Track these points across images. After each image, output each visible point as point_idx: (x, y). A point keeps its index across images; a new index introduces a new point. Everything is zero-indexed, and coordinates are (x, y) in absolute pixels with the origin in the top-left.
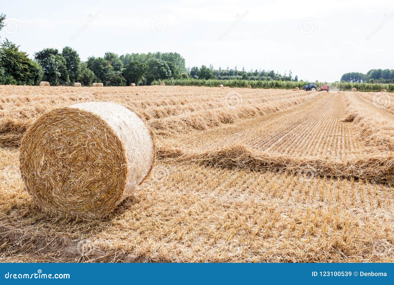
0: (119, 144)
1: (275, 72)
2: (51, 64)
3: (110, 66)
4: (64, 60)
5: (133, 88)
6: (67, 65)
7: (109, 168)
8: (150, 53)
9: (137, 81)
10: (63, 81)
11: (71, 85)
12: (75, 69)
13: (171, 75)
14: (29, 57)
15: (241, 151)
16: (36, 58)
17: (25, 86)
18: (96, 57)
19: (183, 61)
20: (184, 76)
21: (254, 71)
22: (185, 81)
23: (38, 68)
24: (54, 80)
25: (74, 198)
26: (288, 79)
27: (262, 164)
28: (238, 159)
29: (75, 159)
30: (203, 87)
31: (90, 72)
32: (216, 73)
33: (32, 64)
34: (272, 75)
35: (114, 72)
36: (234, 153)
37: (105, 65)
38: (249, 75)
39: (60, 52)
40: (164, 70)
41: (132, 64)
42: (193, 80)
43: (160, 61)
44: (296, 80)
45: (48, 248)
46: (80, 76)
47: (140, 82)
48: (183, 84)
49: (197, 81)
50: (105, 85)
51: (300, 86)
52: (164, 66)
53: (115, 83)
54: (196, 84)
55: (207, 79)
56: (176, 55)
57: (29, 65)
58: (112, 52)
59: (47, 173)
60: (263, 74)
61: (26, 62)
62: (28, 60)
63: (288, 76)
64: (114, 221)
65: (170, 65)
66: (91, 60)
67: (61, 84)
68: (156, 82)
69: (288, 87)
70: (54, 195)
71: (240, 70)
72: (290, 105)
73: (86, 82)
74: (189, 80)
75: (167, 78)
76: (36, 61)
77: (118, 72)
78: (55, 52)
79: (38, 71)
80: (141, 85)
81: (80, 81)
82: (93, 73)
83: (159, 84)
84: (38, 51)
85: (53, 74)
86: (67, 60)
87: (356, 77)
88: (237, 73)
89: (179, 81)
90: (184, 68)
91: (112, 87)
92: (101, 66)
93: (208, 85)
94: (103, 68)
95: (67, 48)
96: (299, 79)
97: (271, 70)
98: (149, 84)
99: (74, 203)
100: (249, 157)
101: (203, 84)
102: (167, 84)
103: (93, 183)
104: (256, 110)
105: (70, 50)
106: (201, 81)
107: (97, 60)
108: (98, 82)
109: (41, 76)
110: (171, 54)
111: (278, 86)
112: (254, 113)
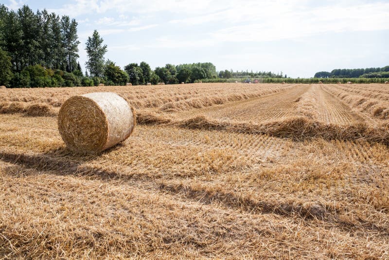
0: (102, 114)
1: (272, 73)
2: (133, 73)
3: (169, 72)
4: (141, 70)
5: (183, 85)
6: (143, 73)
7: (99, 127)
8: (194, 64)
9: (185, 80)
10: (141, 82)
11: (146, 84)
12: (148, 75)
13: (206, 76)
14: (121, 69)
15: (202, 119)
16: (125, 69)
17: (119, 86)
18: (161, 67)
19: (214, 67)
20: (214, 77)
21: (258, 72)
22: (214, 80)
23: (126, 75)
24: (136, 82)
25: (84, 144)
26: (280, 77)
27: (213, 126)
28: (199, 123)
29: (82, 123)
30: (225, 84)
31: (157, 77)
32: (234, 74)
33: (123, 73)
34: (270, 74)
35: (171, 76)
36: (197, 120)
37: (166, 72)
38: (255, 75)
39: (139, 65)
40: (202, 73)
41: (182, 71)
42: (219, 79)
43: (200, 68)
44: (286, 77)
45: (64, 167)
46: (151, 79)
47: (187, 81)
48: (213, 82)
49: (222, 79)
50: (166, 84)
51: (285, 81)
52: (202, 71)
53: (172, 82)
54: (221, 82)
55: (228, 78)
56: (210, 64)
57: (121, 74)
58: (170, 64)
59: (71, 130)
60: (264, 74)
61: (119, 72)
62: (120, 71)
63: (280, 75)
64: (103, 155)
65: (205, 70)
66: (158, 69)
67: (140, 84)
68: (197, 81)
69: (278, 82)
70: (74, 142)
71: (249, 72)
72: (270, 93)
73: (154, 82)
74: (217, 79)
75: (203, 78)
76: (125, 71)
77: (174, 76)
78: (136, 65)
79: (126, 77)
80: (188, 83)
81: (151, 82)
82: (159, 77)
83: (199, 82)
84: (126, 65)
85: (135, 79)
86: (143, 69)
87: (324, 74)
88: (247, 74)
89: (210, 80)
90: (215, 72)
91: (170, 85)
92: (164, 72)
93: (229, 82)
94: (165, 74)
95: (143, 62)
96: (287, 77)
97: (269, 72)
98: (192, 82)
99: (84, 146)
100: (206, 122)
101: (225, 81)
102: (203, 82)
103: (92, 135)
104: (242, 96)
105: (145, 64)
106: (224, 79)
107: (161, 69)
108: (162, 82)
109: (128, 80)
110: (207, 63)
111: (272, 81)
112: (240, 97)
